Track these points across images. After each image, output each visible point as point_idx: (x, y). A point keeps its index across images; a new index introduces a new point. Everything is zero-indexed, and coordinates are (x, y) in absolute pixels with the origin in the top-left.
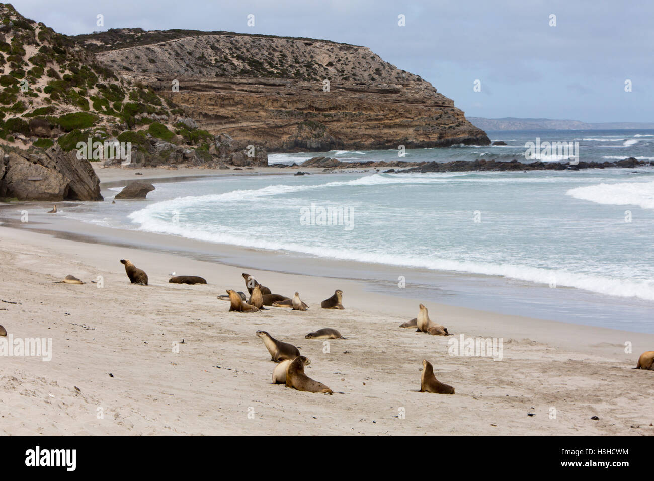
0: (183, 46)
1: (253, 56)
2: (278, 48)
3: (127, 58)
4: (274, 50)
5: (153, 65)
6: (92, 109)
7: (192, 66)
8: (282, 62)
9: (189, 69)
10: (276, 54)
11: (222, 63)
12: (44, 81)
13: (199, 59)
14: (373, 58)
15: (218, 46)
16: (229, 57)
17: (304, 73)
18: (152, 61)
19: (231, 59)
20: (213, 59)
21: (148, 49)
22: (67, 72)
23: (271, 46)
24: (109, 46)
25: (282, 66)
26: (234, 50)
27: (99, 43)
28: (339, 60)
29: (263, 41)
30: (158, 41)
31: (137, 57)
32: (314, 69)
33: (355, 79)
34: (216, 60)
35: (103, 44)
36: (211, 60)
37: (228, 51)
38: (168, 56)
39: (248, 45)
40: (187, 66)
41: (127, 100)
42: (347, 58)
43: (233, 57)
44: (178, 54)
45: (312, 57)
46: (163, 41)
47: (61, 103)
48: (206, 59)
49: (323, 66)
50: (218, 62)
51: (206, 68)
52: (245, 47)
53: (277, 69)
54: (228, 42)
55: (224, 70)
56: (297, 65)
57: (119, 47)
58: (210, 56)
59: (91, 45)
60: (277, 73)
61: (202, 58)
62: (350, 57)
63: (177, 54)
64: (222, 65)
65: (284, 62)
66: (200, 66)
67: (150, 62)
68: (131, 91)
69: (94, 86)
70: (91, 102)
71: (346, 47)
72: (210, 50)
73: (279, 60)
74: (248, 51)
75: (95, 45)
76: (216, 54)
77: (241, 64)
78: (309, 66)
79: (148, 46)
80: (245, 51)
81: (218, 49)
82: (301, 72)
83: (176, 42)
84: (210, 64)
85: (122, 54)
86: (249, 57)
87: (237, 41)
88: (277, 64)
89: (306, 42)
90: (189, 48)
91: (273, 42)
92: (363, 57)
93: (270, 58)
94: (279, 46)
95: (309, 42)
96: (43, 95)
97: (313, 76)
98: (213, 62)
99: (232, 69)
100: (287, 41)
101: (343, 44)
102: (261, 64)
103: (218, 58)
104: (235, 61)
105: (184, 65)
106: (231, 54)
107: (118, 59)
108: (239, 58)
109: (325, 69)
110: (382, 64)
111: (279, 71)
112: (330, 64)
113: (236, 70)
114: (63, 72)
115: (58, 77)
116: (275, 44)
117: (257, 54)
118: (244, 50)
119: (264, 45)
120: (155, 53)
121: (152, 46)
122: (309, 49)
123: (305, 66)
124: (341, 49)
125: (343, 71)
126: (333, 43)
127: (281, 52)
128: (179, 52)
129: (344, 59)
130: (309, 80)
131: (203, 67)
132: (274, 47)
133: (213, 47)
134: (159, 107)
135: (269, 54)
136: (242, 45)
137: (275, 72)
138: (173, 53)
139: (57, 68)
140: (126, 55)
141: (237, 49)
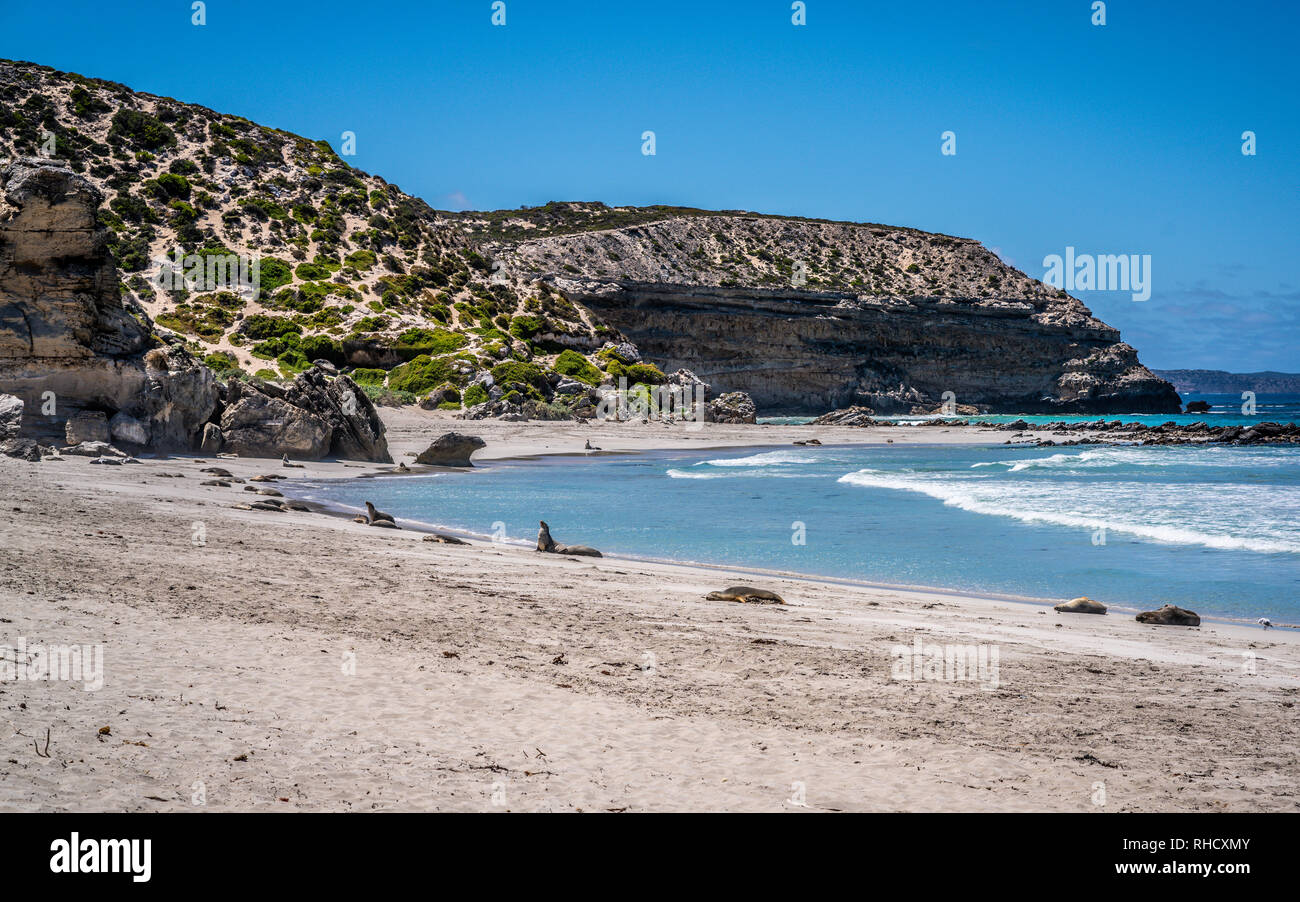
0: (669, 234)
1: (785, 252)
2: (828, 239)
3: (571, 250)
4: (822, 244)
5: (616, 263)
6: (456, 324)
7: (681, 266)
8: (835, 265)
9: (676, 271)
10: (825, 251)
11: (733, 264)
12: (375, 275)
13: (697, 255)
14: (986, 259)
15: (728, 235)
16: (745, 254)
17: (869, 283)
18: (615, 258)
19: (749, 257)
20: (718, 255)
21: (608, 236)
22: (419, 263)
23: (816, 236)
24: (545, 229)
25: (833, 270)
26: (755, 242)
27: (526, 225)
28: (930, 262)
29: (804, 228)
30: (626, 224)
31: (590, 250)
32: (888, 277)
33: (953, 293)
34: (722, 257)
35: (534, 226)
36: (715, 258)
37: (743, 244)
38: (642, 250)
39: (778, 234)
40: (674, 266)
41: (519, 312)
42: (943, 260)
43: (753, 254)
44: (659, 246)
45: (884, 256)
46: (634, 224)
47: (402, 314)
48: (707, 256)
49: (901, 271)
50: (727, 262)
51: (706, 271)
52: (772, 238)
53: (826, 275)
54: (744, 229)
55: (736, 275)
56: (859, 270)
57: (559, 231)
58: (714, 250)
59: (515, 227)
60: (825, 281)
61: (699, 253)
62: (947, 255)
63: (658, 248)
64: (732, 267)
65: (838, 264)
66: (696, 267)
67: (611, 259)
68: (529, 296)
69: (464, 287)
70: (455, 313)
71: (942, 241)
72: (713, 241)
73: (830, 261)
74: (777, 243)
75: (521, 227)
76: (724, 247)
77: (764, 266)
78: (879, 271)
79: (607, 232)
80: (773, 244)
81: (729, 242)
82: (865, 280)
83: (656, 226)
84: (712, 264)
85: (564, 245)
86: (779, 253)
87: (759, 227)
88: (825, 267)
89: (876, 230)
90: (678, 237)
91: (821, 230)
92: (969, 258)
93: (814, 258)
94: (830, 237)
95: (882, 231)
97: (885, 288)
98: (718, 261)
99: (749, 274)
100: (844, 229)
101: (936, 235)
103: (727, 255)
104: (755, 261)
105: (668, 265)
106: (749, 248)
107: (557, 253)
108: (763, 256)
109: (905, 276)
110: (1002, 269)
111: (828, 279)
112: (915, 269)
113: (755, 275)
114: (411, 262)
115: (400, 270)
116: (822, 233)
117: (792, 249)
118: (770, 242)
119: (805, 235)
120: (620, 243)
121: (615, 233)
122: (880, 242)
123: (872, 271)
124: (933, 243)
125: (934, 281)
126: (922, 232)
127: (833, 246)
128: (660, 242)
129: (937, 260)
130: (877, 295)
131: (701, 269)
132: (822, 238)
133: (720, 237)
134: (575, 324)
135: (814, 250)
136: (768, 234)
137: (821, 280)
138: (650, 246)
139: (397, 253)
140: (571, 246)
141: (759, 240)
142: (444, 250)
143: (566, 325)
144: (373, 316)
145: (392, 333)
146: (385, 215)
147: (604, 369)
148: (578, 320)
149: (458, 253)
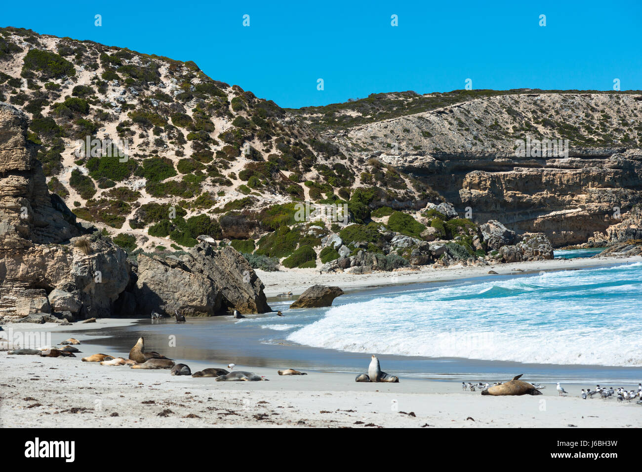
0: (469, 112)
1: (564, 119)
2: (598, 106)
3: (392, 132)
4: (593, 110)
5: (428, 139)
7: (481, 138)
8: (605, 126)
9: (477, 142)
10: (597, 115)
11: (523, 132)
12: (240, 164)
13: (492, 127)
15: (516, 109)
16: (532, 123)
17: (635, 138)
18: (427, 135)
19: (535, 125)
20: (511, 126)
21: (420, 118)
22: (274, 151)
23: (588, 104)
24: (369, 116)
25: (604, 130)
26: (539, 113)
27: (354, 114)
29: (578, 99)
30: (434, 107)
31: (407, 131)
34: (514, 127)
35: (361, 115)
36: (508, 129)
37: (530, 115)
38: (449, 126)
39: (558, 106)
40: (476, 138)
41: (357, 184)
43: (538, 123)
44: (463, 123)
46: (441, 106)
47: (264, 193)
48: (501, 127)
50: (518, 131)
51: (502, 139)
52: (553, 108)
53: (599, 135)
54: (530, 103)
56: (625, 128)
57: (381, 117)
58: (507, 122)
59: (345, 117)
60: (598, 140)
61: (496, 126)
63: (461, 124)
64: (522, 135)
65: (608, 124)
66: (493, 137)
67: (424, 136)
68: (364, 171)
69: (312, 168)
70: (307, 190)
72: (506, 116)
73: (601, 124)
74: (557, 113)
75: (350, 116)
76: (515, 119)
77: (548, 131)
79: (420, 114)
80: (554, 114)
81: (518, 114)
82: (631, 137)
83: (458, 106)
84: (506, 134)
85: (386, 127)
86: (559, 120)
87: (542, 101)
88: (598, 128)
89: (637, 96)
90: (476, 114)
91: (592, 99)
93: (588, 121)
94: (600, 104)
96: (238, 183)
98: (511, 131)
100: (611, 97)
102: (577, 130)
103: (517, 125)
104: (541, 128)
105: (470, 137)
106: (534, 118)
107: (380, 135)
108: (545, 123)
111: (601, 138)
114: (268, 151)
115: (261, 158)
116: (593, 101)
117: (570, 116)
118: (553, 112)
119: (579, 104)
120: (430, 123)
121: (426, 115)
123: (636, 128)
127: (602, 111)
128: (463, 120)
131: (497, 138)
132: (593, 105)
133: (510, 111)
134: (403, 191)
135: (587, 115)
136: (549, 106)
137: (596, 140)
138: (455, 123)
139: (258, 145)
140: (391, 129)
141: (543, 111)
142: (293, 140)
143: (395, 192)
144: (242, 196)
145: (257, 209)
146: (245, 116)
147: (429, 224)
148: (405, 187)
149: (305, 141)
